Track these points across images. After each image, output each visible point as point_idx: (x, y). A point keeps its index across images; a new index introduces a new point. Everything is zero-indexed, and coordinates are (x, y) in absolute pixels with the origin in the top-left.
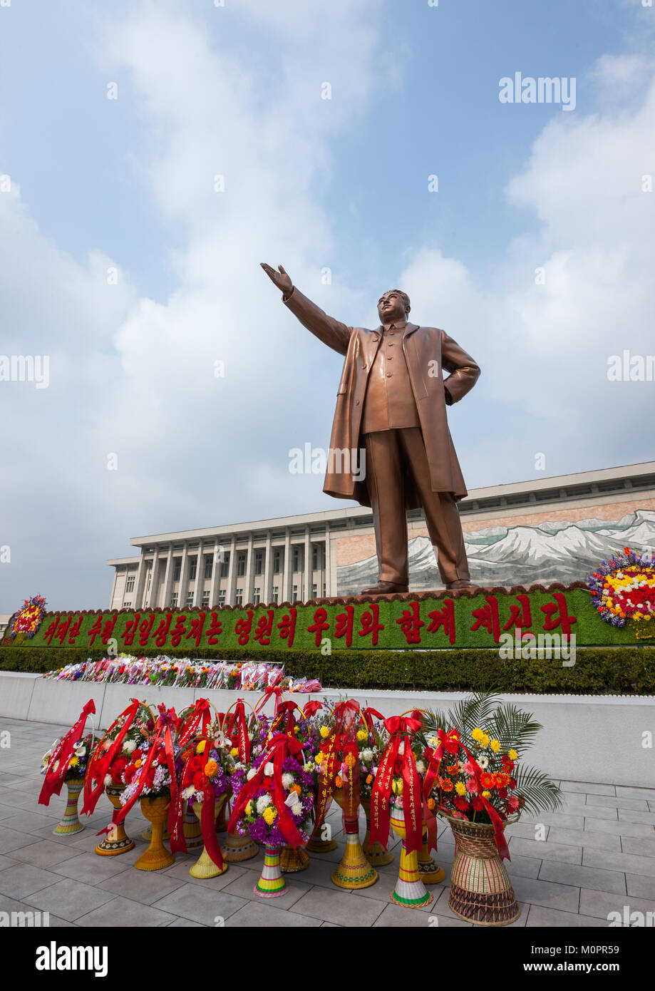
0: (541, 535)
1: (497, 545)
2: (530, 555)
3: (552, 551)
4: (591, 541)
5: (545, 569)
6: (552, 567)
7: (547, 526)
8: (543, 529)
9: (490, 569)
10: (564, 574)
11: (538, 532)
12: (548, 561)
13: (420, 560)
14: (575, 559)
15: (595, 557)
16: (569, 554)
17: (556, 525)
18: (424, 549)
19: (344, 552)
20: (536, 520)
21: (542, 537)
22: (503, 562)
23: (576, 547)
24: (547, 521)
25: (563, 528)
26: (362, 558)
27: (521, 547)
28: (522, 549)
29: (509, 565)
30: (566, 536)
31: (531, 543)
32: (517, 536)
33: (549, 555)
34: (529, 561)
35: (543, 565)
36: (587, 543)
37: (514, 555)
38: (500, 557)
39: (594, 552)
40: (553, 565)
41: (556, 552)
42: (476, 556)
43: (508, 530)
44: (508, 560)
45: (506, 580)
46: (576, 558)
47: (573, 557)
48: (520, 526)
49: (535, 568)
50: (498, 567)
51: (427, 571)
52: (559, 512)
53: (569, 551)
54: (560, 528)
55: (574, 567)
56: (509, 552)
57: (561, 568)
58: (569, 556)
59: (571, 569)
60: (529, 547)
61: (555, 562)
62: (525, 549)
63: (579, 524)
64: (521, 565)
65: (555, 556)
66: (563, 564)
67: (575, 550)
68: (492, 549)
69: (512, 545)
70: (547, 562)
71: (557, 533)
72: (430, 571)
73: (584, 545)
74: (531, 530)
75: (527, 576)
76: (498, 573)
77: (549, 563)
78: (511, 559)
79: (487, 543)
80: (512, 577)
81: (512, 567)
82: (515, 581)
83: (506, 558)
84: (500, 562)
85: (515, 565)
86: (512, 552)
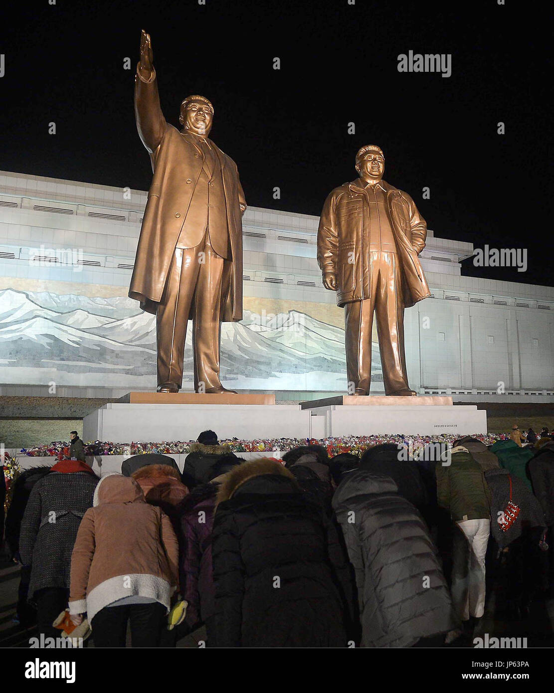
4: (240, 335)
9: (113, 351)
15: (239, 353)
18: (15, 310)
22: (133, 344)
29: (141, 349)
36: (235, 336)
38: (130, 338)
39: (241, 348)
42: (96, 331)
44: (137, 343)
45: (131, 367)
50: (125, 349)
51: (15, 342)
56: (142, 333)
72: (20, 343)
73: (232, 339)
76: (122, 358)
77: (189, 353)
78: (143, 342)
79: (115, 317)
80: (140, 365)
81: (142, 352)
82: (144, 370)
83: (135, 340)
84: (128, 343)
85: (147, 350)
86: (147, 334)
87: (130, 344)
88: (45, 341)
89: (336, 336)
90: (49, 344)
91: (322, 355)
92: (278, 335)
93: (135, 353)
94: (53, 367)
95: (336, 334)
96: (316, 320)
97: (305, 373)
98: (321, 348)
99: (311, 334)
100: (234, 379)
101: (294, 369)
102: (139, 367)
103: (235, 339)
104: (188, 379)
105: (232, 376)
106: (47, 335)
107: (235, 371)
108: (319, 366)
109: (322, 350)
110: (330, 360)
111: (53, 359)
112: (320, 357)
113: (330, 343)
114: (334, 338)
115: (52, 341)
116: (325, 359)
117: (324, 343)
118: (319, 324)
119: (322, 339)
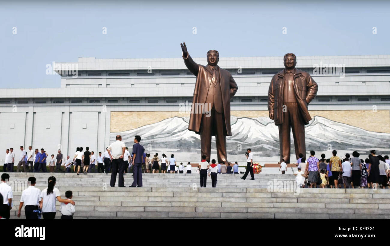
0: (258, 124)
2: (249, 136)
3: (263, 136)
6: (261, 145)
7: (262, 120)
8: (259, 121)
10: (267, 150)
11: (256, 123)
12: (259, 141)
13: (175, 133)
14: (275, 142)
16: (272, 138)
18: (179, 126)
19: (117, 122)
20: (256, 115)
21: (258, 126)
22: (232, 139)
24: (263, 116)
26: (131, 128)
28: (244, 132)
29: (235, 142)
30: (272, 127)
31: (251, 129)
32: (243, 123)
33: (260, 137)
35: (256, 144)
37: (239, 135)
40: (262, 144)
41: (265, 136)
43: (237, 119)
46: (276, 141)
47: (275, 140)
48: (245, 117)
49: (251, 145)
51: (179, 141)
53: (273, 137)
55: (274, 146)
56: (236, 133)
57: (266, 146)
58: (272, 140)
59: (272, 147)
60: (249, 132)
61: (262, 142)
62: (246, 132)
64: (242, 142)
65: (264, 139)
66: (267, 144)
69: (238, 129)
70: (258, 142)
71: (267, 125)
72: (181, 141)
74: (252, 121)
75: (244, 150)
77: (259, 142)
78: (236, 138)
84: (229, 139)
85: (239, 142)
86: (238, 134)
87: (230, 139)
88: (192, 140)
89: (344, 129)
90: (193, 141)
91: (335, 141)
92: (308, 130)
94: (196, 152)
95: (343, 127)
96: (330, 120)
97: (325, 151)
98: (335, 136)
99: (327, 128)
101: (318, 149)
102: (235, 151)
104: (259, 156)
106: (192, 137)
108: (333, 147)
109: (335, 137)
110: (340, 143)
111: (195, 148)
112: (334, 142)
113: (339, 133)
114: (342, 130)
115: (195, 140)
116: (337, 142)
117: (336, 133)
118: (332, 123)
119: (335, 131)
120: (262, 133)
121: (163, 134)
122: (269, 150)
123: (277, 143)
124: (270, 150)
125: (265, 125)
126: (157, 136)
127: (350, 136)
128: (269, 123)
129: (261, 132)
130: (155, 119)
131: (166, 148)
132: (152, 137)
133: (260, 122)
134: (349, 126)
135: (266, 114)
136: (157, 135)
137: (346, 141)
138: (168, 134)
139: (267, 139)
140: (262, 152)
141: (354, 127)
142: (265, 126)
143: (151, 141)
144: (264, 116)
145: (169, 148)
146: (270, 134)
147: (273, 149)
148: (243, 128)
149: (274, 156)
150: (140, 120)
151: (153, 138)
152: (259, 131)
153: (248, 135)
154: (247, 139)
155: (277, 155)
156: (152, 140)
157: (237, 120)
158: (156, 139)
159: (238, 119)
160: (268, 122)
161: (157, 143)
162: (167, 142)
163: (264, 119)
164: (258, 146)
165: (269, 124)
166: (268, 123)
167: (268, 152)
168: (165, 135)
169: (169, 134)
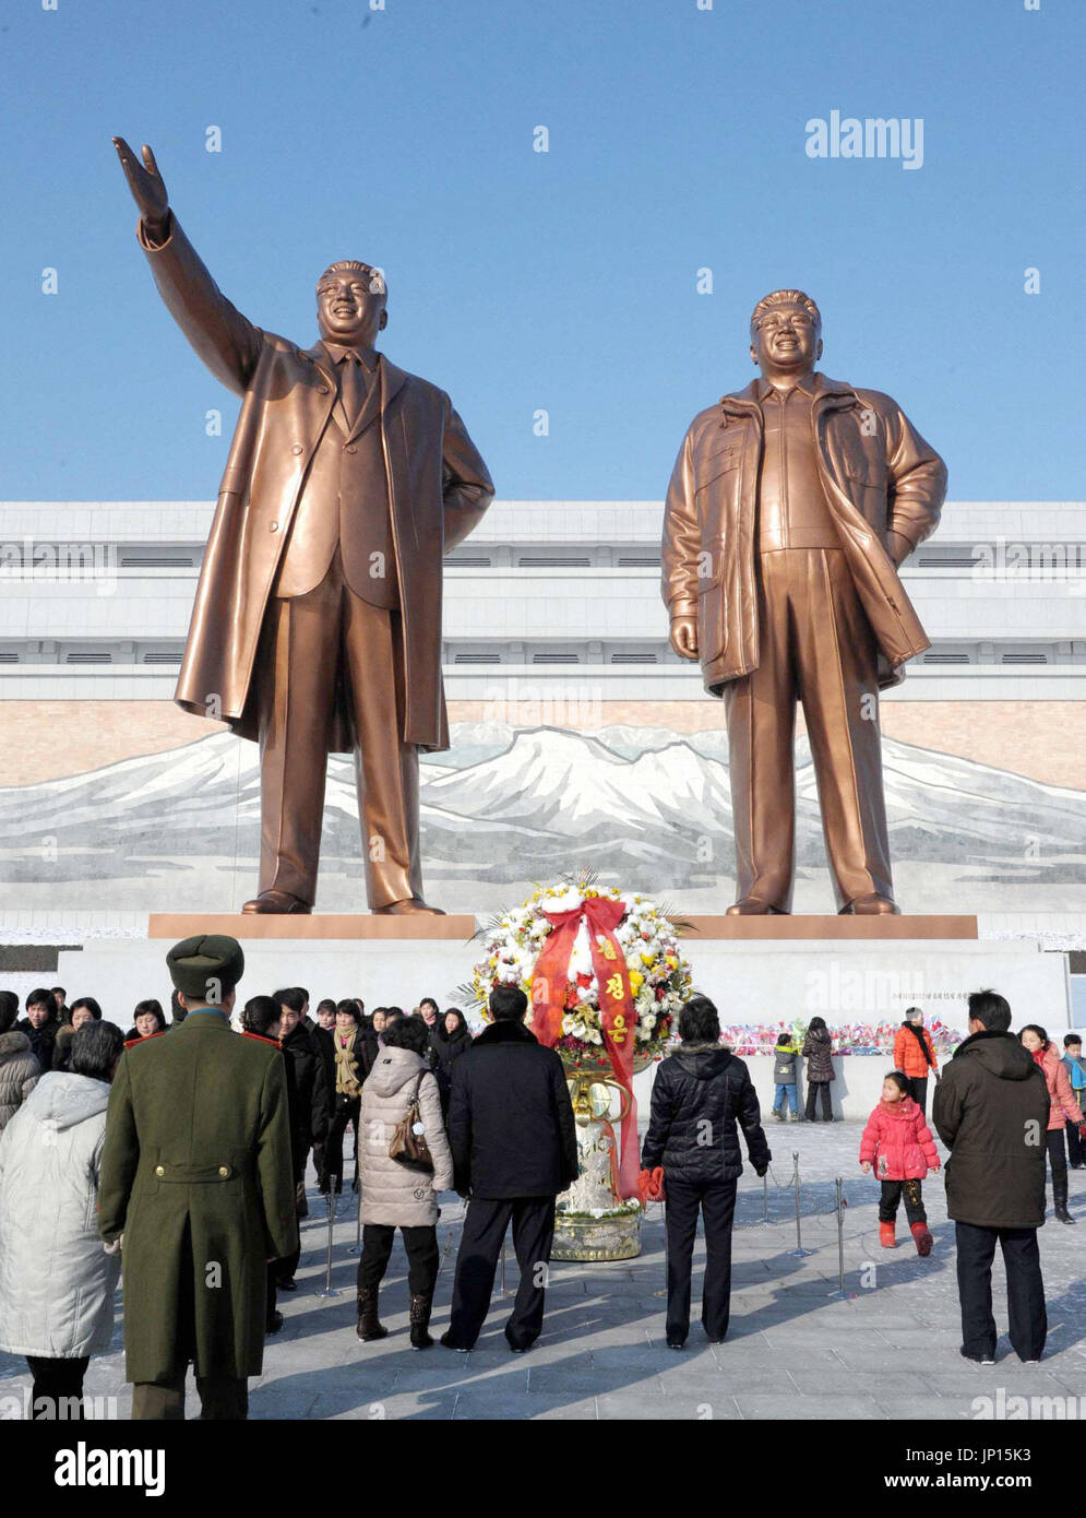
0: (600, 757)
1: (482, 771)
2: (562, 806)
3: (621, 804)
4: (719, 787)
5: (595, 847)
6: (611, 844)
7: (619, 739)
8: (607, 744)
9: (451, 834)
10: (638, 861)
11: (592, 750)
12: (606, 825)
14: (670, 828)
16: (658, 814)
17: (642, 737)
19: (11, 745)
21: (601, 763)
22: (493, 816)
23: (678, 799)
24: (622, 722)
25: (657, 746)
26: (70, 768)
27: (542, 783)
28: (544, 790)
29: (507, 827)
30: (659, 767)
31: (571, 776)
32: (537, 755)
33: (609, 810)
34: (557, 824)
35: (592, 836)
36: (707, 789)
37: (522, 802)
38: (484, 804)
40: (617, 837)
41: (629, 804)
43: (516, 734)
44: (500, 815)
45: (488, 866)
46: (675, 825)
47: (669, 823)
48: (549, 728)
49: (570, 842)
50: (475, 830)
52: (655, 704)
53: (660, 806)
54: (649, 745)
55: (665, 847)
56: (511, 792)
57: (633, 848)
58: (659, 820)
59: (658, 850)
60: (563, 787)
61: (619, 831)
62: (552, 789)
63: (697, 739)
64: (538, 830)
65: (625, 817)
66: (640, 837)
67: (674, 805)
68: (465, 780)
69: (521, 775)
70: (602, 830)
71: (638, 759)
73: (699, 796)
74: (577, 742)
75: (544, 861)
76: (469, 847)
77: (606, 832)
78: (512, 812)
79: (454, 763)
80: (506, 861)
81: (511, 834)
82: (512, 870)
83: (496, 810)
84: (481, 817)
85: (519, 829)
86: (518, 795)
87: (486, 817)
89: (950, 777)
91: (916, 825)
93: (496, 837)
94: (340, 870)
95: (947, 771)
96: (896, 741)
98: (913, 806)
100: (708, 885)
102: (504, 866)
103: (708, 796)
105: (703, 878)
107: (709, 868)
108: (909, 850)
109: (914, 809)
110: (934, 832)
111: (339, 855)
112: (911, 828)
113: (934, 793)
114: (941, 780)
115: (337, 820)
116: (924, 832)
117: (920, 795)
118: (902, 751)
119: (912, 786)
120: (617, 792)
121: (203, 796)
122: (645, 863)
123: (679, 833)
124: (651, 864)
125: (632, 759)
126: (181, 805)
127: (976, 807)
128: (647, 751)
129: (612, 787)
130: (171, 734)
131: (216, 853)
132: (159, 805)
133: (608, 749)
134: (970, 765)
135: (634, 713)
136: (178, 799)
137: (962, 827)
138: (224, 793)
139: (639, 819)
140: (619, 873)
141: (992, 771)
142: (632, 762)
143: (154, 826)
144: (628, 722)
145: (228, 854)
146: (653, 797)
147: (660, 858)
148: (539, 770)
149: (669, 888)
150: (107, 736)
151: (160, 814)
152: (607, 788)
153: (559, 801)
154: (556, 819)
155: (680, 884)
156: (158, 820)
157: (515, 739)
158: (172, 818)
159: (520, 736)
160: (644, 746)
161: (175, 834)
162: (219, 828)
163: (623, 736)
164: (600, 846)
165: (645, 756)
166: (642, 753)
167: (643, 872)
168: (211, 802)
169: (230, 797)
